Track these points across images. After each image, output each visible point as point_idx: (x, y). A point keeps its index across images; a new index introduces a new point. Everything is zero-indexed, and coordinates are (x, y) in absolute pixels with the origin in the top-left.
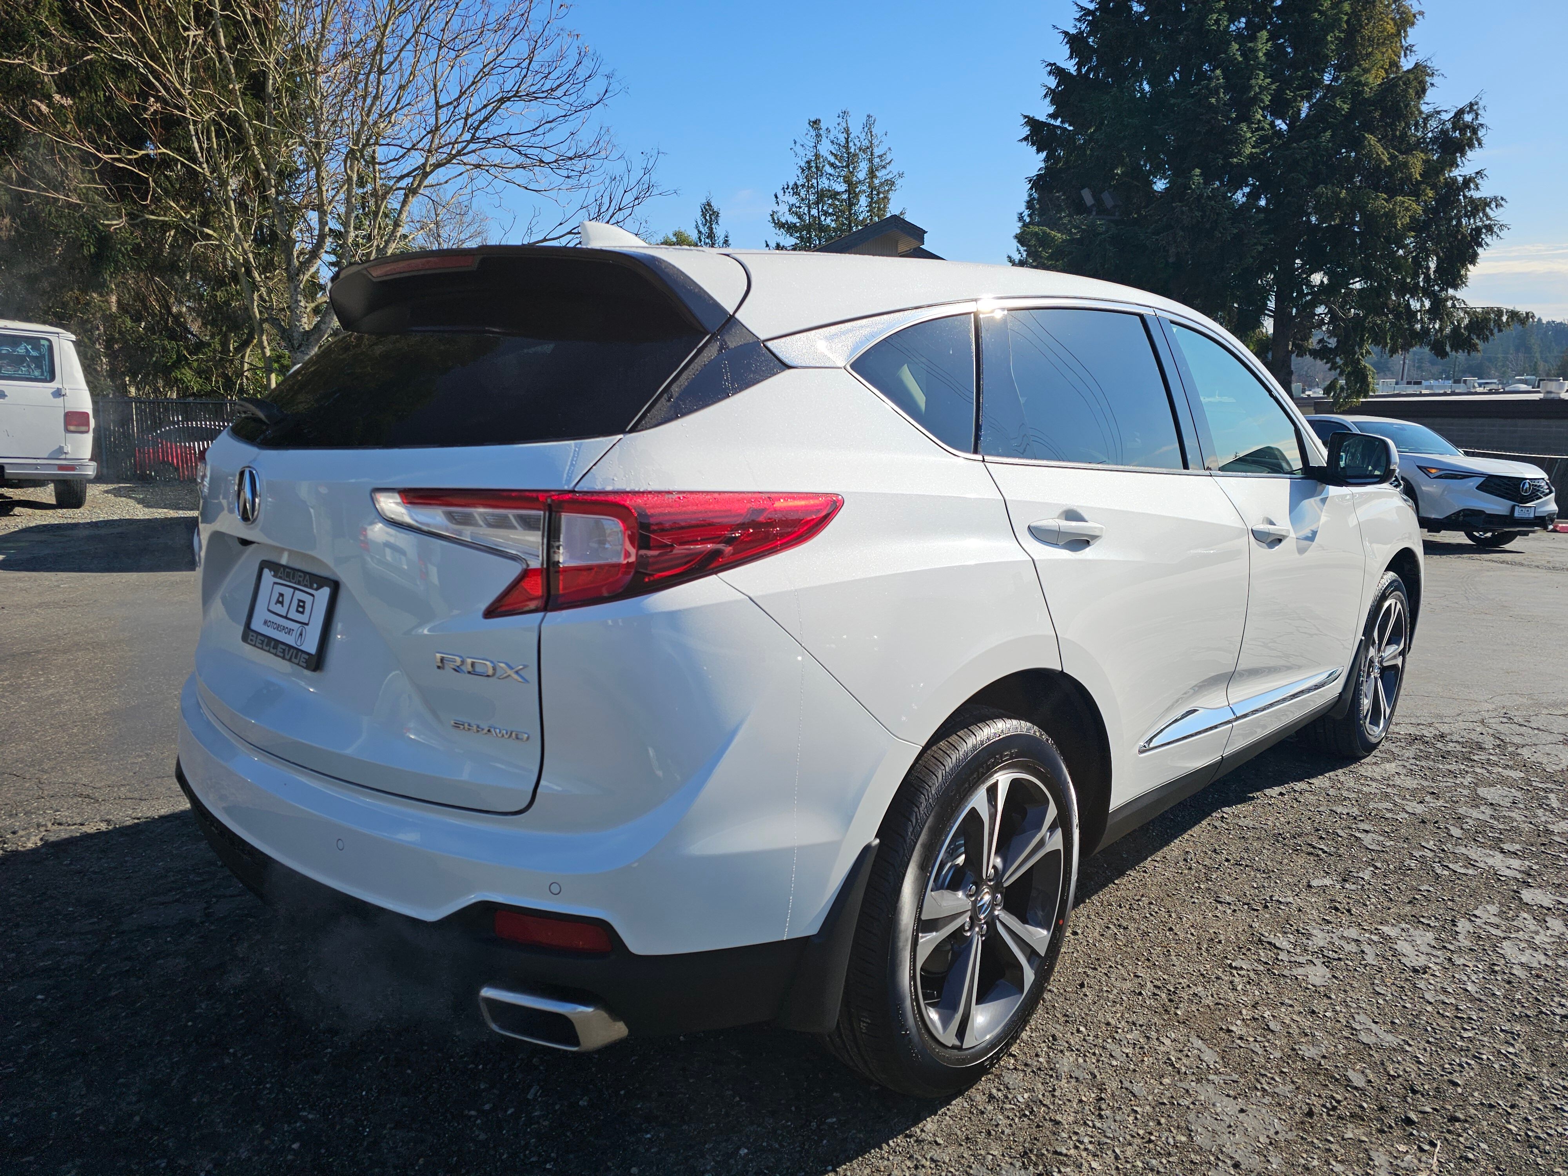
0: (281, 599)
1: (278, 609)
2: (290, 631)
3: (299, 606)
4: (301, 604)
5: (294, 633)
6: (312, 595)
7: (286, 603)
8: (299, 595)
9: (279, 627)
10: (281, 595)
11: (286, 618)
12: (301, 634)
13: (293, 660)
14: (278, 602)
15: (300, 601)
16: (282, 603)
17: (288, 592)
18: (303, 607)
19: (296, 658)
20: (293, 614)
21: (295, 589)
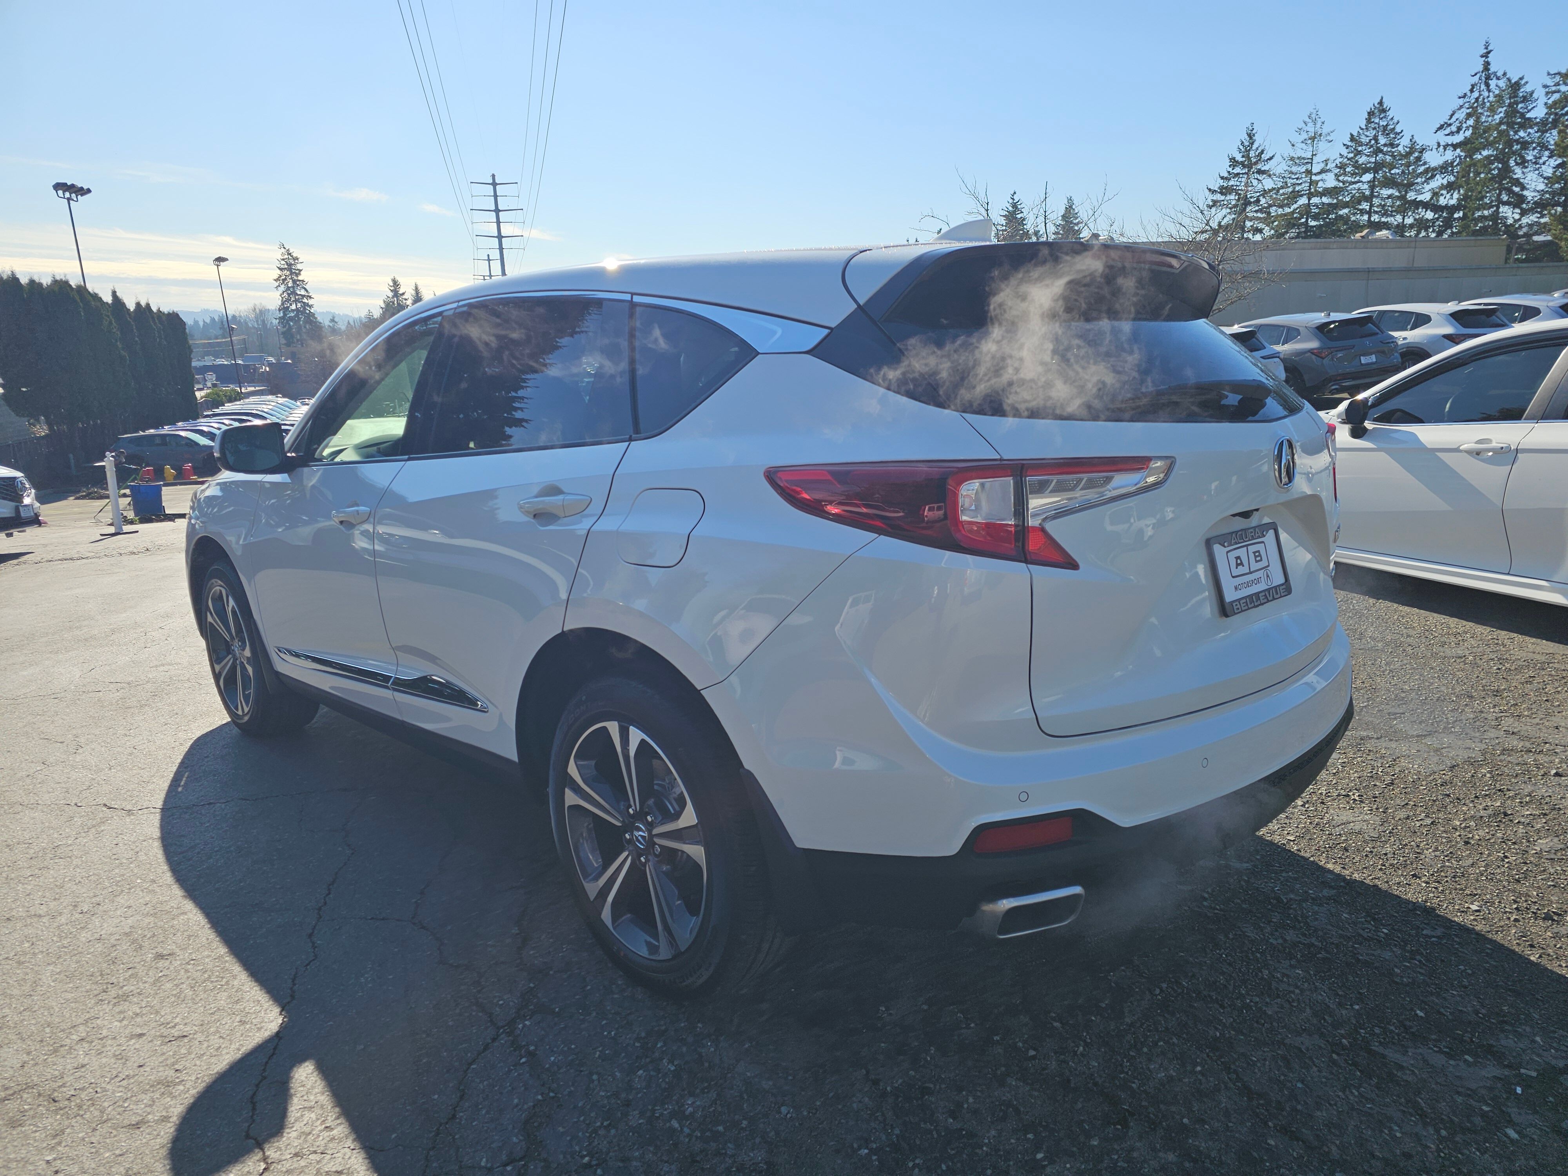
0: (1239, 562)
1: (1241, 570)
2: (1258, 581)
3: (1256, 557)
4: (1257, 554)
5: (1262, 579)
6: (1263, 542)
7: (1245, 562)
8: (1252, 549)
9: (1248, 584)
10: (1238, 558)
11: (1251, 573)
12: (1268, 576)
13: (1276, 597)
14: (1238, 565)
15: (1254, 553)
16: (1242, 564)
17: (1242, 553)
18: (1260, 555)
19: (1277, 594)
20: (1255, 566)
21: (1247, 546)
